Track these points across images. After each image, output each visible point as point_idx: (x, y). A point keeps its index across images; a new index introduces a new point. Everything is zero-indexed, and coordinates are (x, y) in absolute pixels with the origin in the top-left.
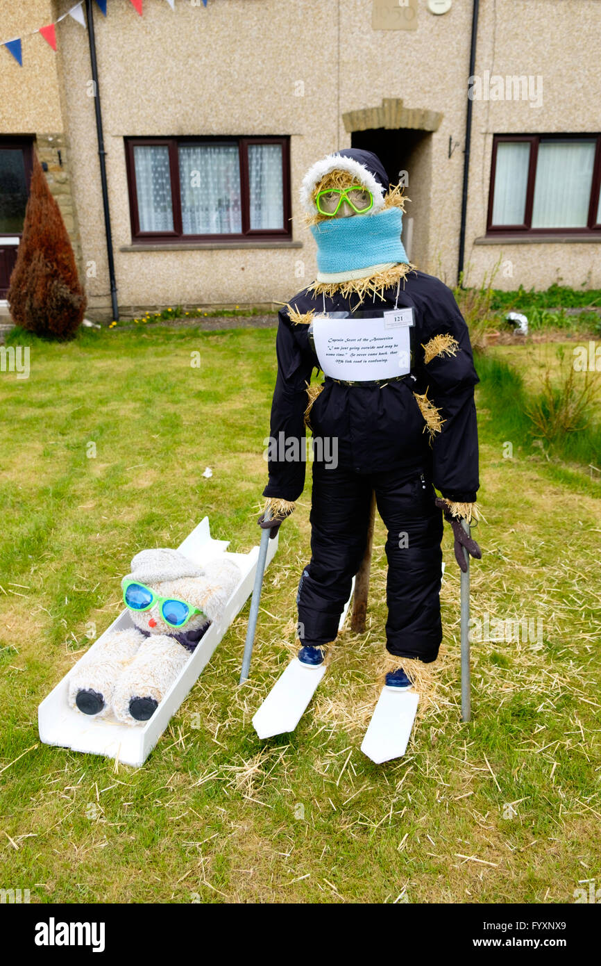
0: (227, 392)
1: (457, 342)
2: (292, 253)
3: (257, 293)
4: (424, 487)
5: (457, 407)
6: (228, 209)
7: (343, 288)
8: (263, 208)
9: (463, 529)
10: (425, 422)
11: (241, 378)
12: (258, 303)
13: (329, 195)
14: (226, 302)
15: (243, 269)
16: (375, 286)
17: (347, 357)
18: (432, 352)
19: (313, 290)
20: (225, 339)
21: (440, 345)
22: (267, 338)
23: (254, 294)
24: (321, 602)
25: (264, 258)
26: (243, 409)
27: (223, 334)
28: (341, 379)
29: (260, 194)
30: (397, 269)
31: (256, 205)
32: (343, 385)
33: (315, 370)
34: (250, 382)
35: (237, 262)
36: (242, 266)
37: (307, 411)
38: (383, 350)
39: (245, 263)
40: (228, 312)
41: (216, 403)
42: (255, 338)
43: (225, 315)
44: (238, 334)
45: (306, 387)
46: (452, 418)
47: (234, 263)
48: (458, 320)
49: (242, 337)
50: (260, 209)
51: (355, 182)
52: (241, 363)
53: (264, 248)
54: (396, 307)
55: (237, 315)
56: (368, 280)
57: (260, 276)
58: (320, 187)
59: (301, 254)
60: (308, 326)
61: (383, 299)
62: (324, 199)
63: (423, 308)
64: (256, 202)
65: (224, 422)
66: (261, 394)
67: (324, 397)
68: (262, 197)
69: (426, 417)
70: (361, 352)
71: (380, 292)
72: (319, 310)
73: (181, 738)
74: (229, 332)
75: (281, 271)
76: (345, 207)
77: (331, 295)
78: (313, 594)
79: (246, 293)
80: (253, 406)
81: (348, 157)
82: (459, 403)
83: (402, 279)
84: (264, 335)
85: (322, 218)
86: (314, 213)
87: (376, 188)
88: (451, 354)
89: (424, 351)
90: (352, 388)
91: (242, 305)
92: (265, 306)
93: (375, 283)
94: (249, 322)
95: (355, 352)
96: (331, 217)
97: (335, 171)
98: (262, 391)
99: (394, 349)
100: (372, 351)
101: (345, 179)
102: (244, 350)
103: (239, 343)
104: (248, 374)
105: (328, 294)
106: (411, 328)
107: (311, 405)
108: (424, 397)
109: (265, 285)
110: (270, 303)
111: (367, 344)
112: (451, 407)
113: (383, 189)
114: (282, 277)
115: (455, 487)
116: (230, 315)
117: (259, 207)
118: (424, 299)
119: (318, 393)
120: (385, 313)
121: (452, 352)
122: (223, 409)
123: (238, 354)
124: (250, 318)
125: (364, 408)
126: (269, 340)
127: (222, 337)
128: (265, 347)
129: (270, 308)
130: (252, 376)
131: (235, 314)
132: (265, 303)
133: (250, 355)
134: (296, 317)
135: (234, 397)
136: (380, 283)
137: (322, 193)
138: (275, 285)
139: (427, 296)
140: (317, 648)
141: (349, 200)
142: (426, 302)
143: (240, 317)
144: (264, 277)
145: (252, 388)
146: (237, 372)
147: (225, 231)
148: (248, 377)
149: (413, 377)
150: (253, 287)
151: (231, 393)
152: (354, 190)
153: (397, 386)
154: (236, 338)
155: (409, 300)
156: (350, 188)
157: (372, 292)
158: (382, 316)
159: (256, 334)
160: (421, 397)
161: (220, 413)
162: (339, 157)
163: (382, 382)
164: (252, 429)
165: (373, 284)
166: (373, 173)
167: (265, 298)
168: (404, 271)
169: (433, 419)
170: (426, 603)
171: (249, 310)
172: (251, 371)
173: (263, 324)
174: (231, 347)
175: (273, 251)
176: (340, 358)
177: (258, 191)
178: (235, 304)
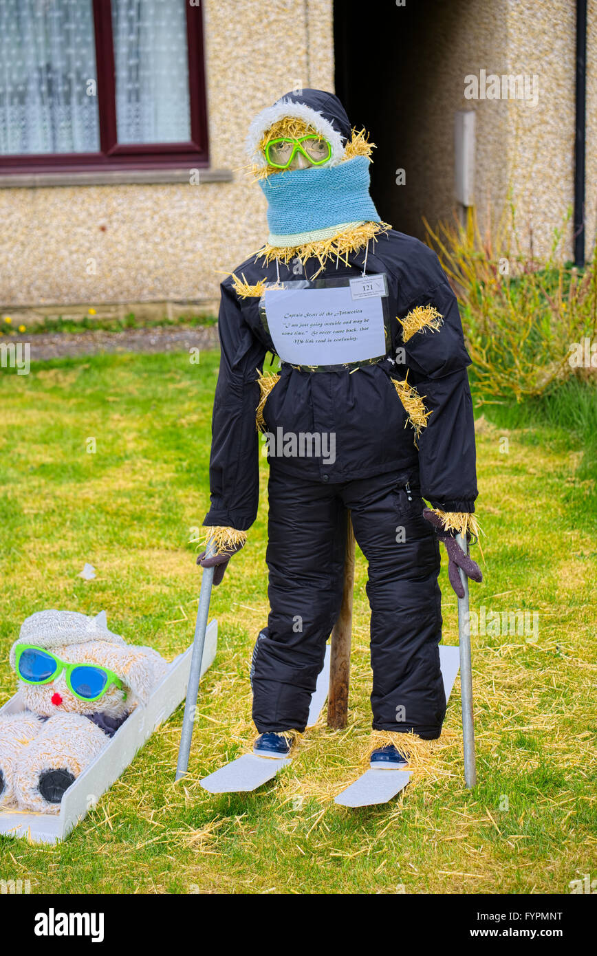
0: (96, 465)
1: (441, 316)
2: (210, 195)
3: (135, 279)
4: (410, 499)
5: (446, 394)
6: (68, 103)
7: (300, 252)
8: (145, 97)
9: (458, 546)
10: (407, 415)
11: (120, 442)
12: (139, 303)
13: (280, 145)
14: (66, 300)
15: (103, 229)
16: (338, 250)
17: (308, 336)
18: (412, 328)
19: (264, 256)
20: (72, 377)
21: (420, 319)
22: (162, 372)
23: (128, 283)
24: (283, 671)
25: (149, 204)
26: (133, 490)
27: (69, 365)
28: (301, 364)
29: (137, 67)
30: (364, 228)
31: (130, 93)
32: (304, 372)
33: (269, 356)
34: (140, 448)
35: (90, 215)
36: (102, 222)
37: (260, 409)
38: (351, 327)
39: (108, 216)
40: (71, 324)
41: (79, 481)
42: (138, 372)
43: (65, 330)
44: (101, 365)
45: (258, 377)
46: (438, 408)
47: (83, 216)
48: (443, 289)
49: (109, 370)
50: (138, 100)
51: (310, 130)
52: (116, 416)
53: (150, 184)
54: (364, 274)
55: (94, 329)
56: (329, 241)
57: (141, 243)
58: (270, 135)
59: (231, 197)
60: (258, 299)
61: (347, 264)
62: (274, 149)
63: (398, 275)
64: (130, 86)
65: (101, 508)
66: (165, 466)
67: (281, 389)
68: (142, 73)
69: (408, 408)
70: (324, 329)
71: (344, 256)
72: (272, 279)
73: (107, 819)
74: (80, 363)
75: (188, 232)
76: (300, 159)
77: (286, 261)
78: (272, 661)
79: (110, 281)
80: (150, 484)
81: (301, 103)
82: (447, 388)
83: (371, 241)
84: (154, 366)
85: (274, 171)
86: (264, 165)
87: (335, 137)
88: (433, 330)
89: (401, 326)
90: (315, 374)
91: (104, 306)
92: (152, 309)
93: (338, 245)
94: (121, 342)
95: (317, 329)
96: (283, 169)
97: (286, 120)
98: (166, 462)
99: (364, 325)
100: (336, 328)
101: (298, 127)
102: (116, 394)
103: (106, 384)
104: (133, 435)
105: (283, 260)
106: (383, 299)
107: (264, 400)
108: (404, 383)
109: (152, 263)
110: (163, 302)
111: (332, 319)
112: (437, 393)
113: (342, 138)
114: (189, 245)
115: (444, 493)
116: (75, 330)
117: (136, 95)
118: (399, 264)
119: (273, 384)
120: (351, 281)
121: (436, 326)
122: (94, 490)
123: (104, 403)
124: (122, 335)
125: (330, 398)
126: (167, 376)
127: (66, 373)
128: (160, 389)
129: (165, 313)
130: (141, 437)
131: (86, 325)
132: (154, 302)
133: (132, 402)
134: (243, 289)
135: (112, 471)
136: (344, 246)
137: (272, 143)
138: (174, 263)
139: (402, 261)
140: (280, 734)
141: (304, 151)
142: (402, 268)
143: (99, 332)
144: (150, 247)
145: (145, 457)
146: (110, 432)
147: (64, 148)
148: (135, 440)
149: (390, 360)
150: (126, 267)
151: (103, 467)
152: (309, 140)
153: (371, 371)
154: (96, 373)
155: (379, 265)
156: (303, 136)
157: (334, 257)
158: (348, 285)
159: (139, 365)
160: (401, 383)
161: (91, 496)
162: (290, 103)
163: (352, 366)
164: (155, 518)
165: (336, 247)
166: (330, 120)
167: (152, 292)
168: (374, 231)
169: (416, 411)
170: (420, 655)
171: (117, 319)
172: (140, 431)
173: (151, 345)
174: (89, 391)
175: (168, 189)
176: (300, 337)
177: (133, 62)
178: (88, 305)
